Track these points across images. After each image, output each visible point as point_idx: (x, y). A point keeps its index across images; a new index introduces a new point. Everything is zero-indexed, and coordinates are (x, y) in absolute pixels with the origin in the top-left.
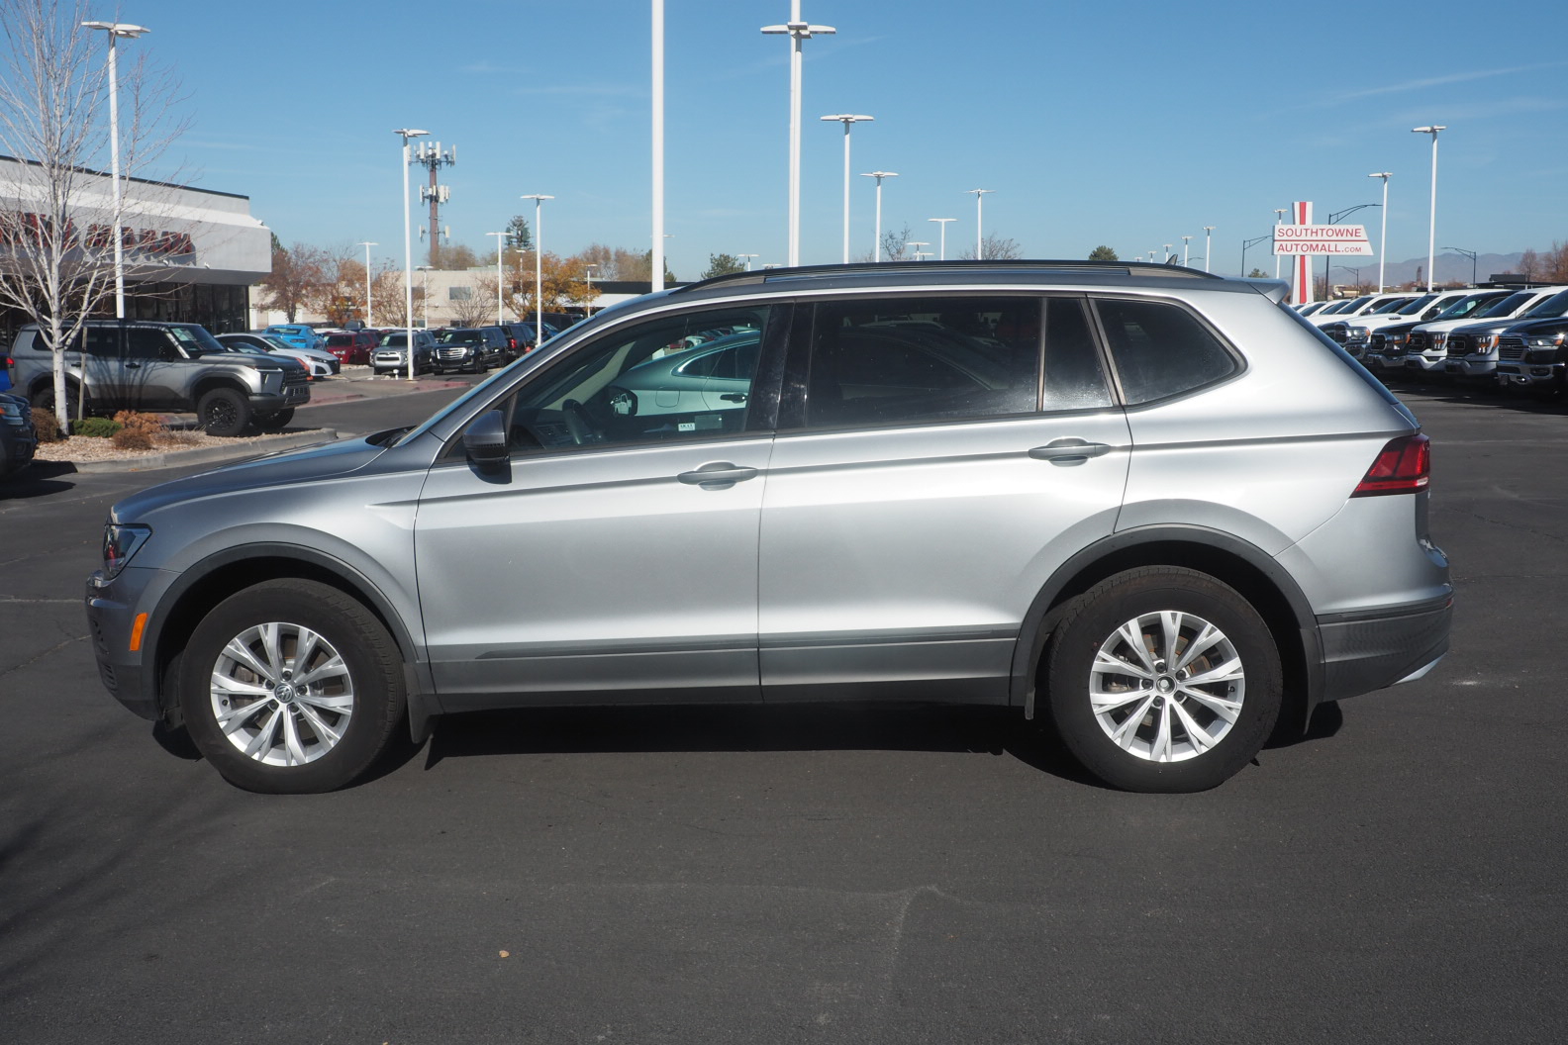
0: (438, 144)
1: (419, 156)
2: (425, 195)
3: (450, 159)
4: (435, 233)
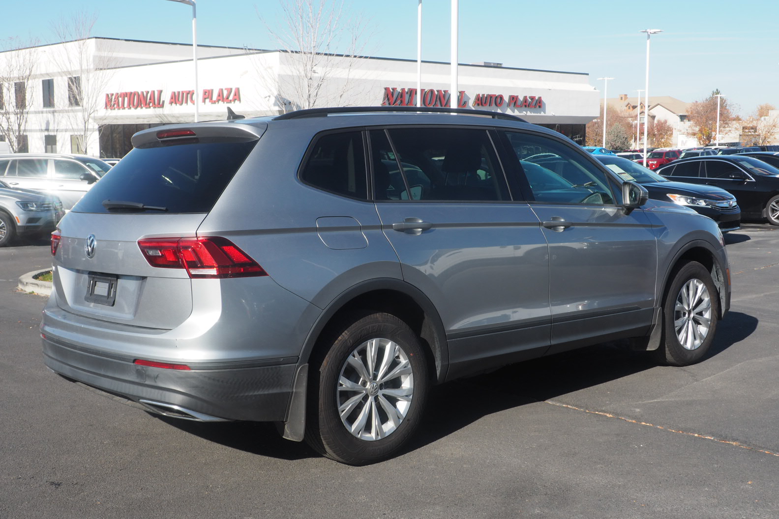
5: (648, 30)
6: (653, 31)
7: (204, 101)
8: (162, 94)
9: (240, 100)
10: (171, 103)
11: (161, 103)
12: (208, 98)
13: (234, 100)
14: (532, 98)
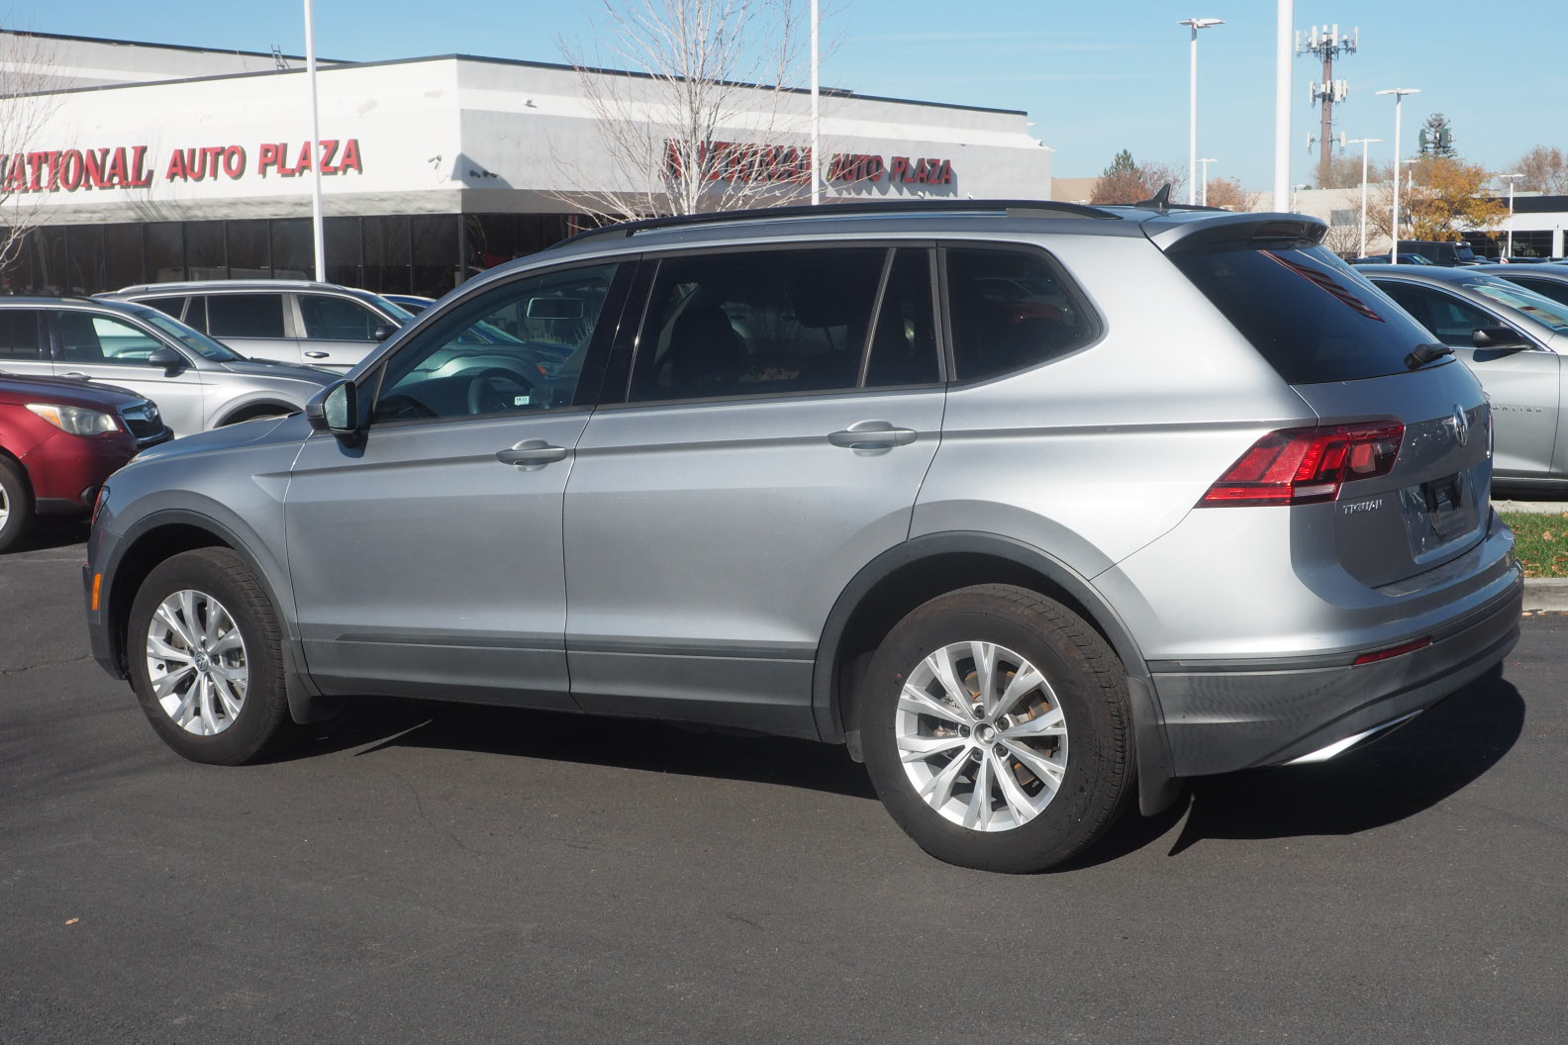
0: (1335, 27)
1: (1310, 44)
2: (1317, 93)
3: (1350, 46)
4: (1327, 141)
5: (1194, 20)
6: (1201, 23)
7: (263, 171)
8: (146, 156)
9: (360, 169)
10: (171, 176)
11: (143, 178)
12: (273, 163)
13: (345, 167)
14: (934, 163)
